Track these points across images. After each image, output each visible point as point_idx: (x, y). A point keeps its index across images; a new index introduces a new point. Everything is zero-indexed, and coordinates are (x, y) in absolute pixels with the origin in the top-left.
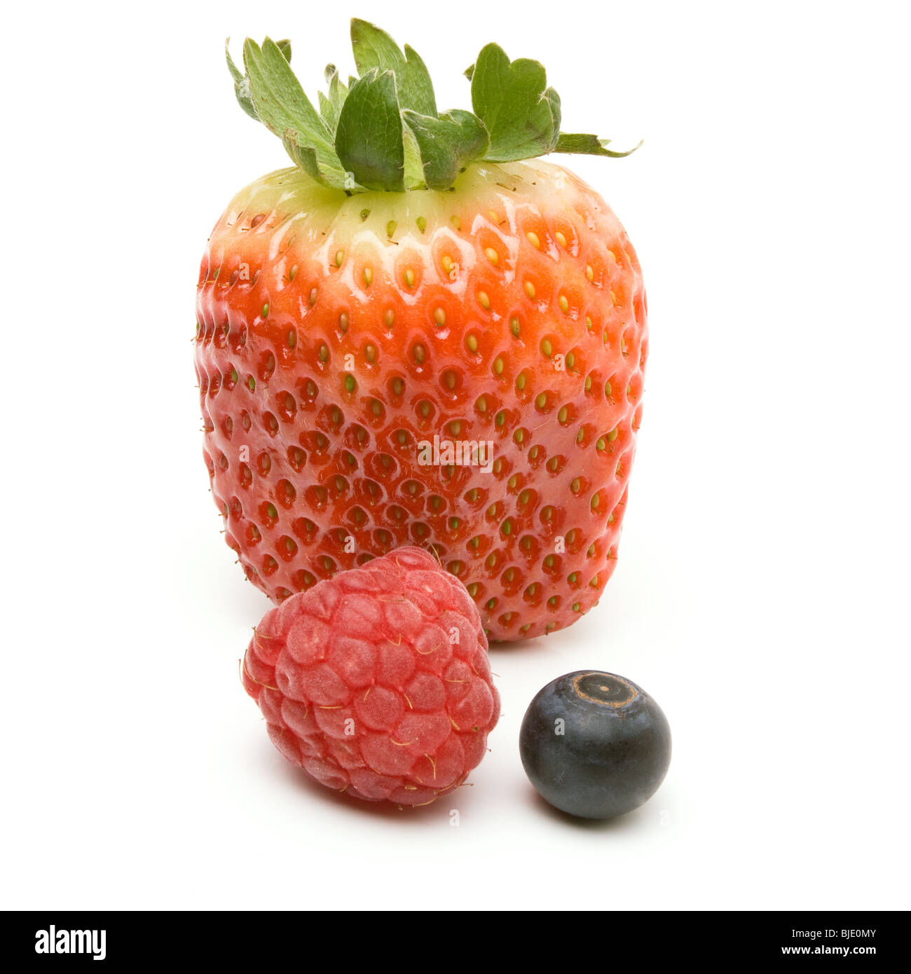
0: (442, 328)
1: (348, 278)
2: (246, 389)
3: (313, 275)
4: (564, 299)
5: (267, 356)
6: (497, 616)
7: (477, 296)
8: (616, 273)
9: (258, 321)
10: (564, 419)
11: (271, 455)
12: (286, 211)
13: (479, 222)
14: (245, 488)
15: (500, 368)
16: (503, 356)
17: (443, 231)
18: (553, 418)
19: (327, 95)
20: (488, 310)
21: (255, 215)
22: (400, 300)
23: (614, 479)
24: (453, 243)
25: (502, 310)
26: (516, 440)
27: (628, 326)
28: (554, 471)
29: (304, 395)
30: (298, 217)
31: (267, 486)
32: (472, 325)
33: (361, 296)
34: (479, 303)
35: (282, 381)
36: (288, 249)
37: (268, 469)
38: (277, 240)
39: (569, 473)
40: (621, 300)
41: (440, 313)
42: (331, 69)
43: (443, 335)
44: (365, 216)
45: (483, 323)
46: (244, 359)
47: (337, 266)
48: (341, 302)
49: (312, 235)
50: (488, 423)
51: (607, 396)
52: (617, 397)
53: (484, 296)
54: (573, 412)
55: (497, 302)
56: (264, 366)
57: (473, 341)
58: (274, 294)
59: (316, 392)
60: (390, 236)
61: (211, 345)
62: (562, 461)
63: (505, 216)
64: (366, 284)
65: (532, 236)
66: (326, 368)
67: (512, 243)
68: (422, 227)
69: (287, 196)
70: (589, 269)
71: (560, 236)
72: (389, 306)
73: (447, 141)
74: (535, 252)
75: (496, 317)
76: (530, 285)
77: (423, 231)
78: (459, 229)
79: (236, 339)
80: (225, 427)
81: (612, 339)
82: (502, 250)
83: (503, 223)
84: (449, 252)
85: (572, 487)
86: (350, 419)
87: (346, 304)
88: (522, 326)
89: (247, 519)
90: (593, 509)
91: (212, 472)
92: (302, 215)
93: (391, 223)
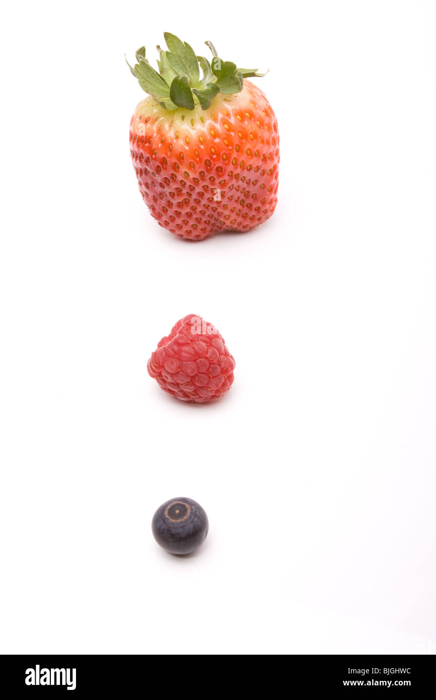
0: (214, 154)
1: (181, 142)
2: (152, 176)
3: (169, 141)
4: (251, 135)
5: (158, 167)
6: (241, 215)
7: (223, 141)
8: (267, 120)
9: (154, 156)
10: (256, 170)
11: (163, 194)
12: (156, 117)
13: (220, 116)
14: (156, 202)
15: (234, 162)
16: (235, 158)
17: (209, 122)
18: (252, 171)
19: (159, 60)
20: (227, 146)
21: (146, 118)
22: (199, 148)
23: (274, 181)
24: (214, 126)
25: (232, 145)
26: (241, 180)
27: (273, 135)
28: (254, 184)
29: (172, 178)
30: (160, 119)
31: (163, 202)
32: (223, 152)
33: (187, 148)
34: (225, 143)
35: (164, 174)
36: (159, 131)
37: (163, 197)
38: (155, 128)
39: (259, 184)
40: (269, 128)
41: (213, 150)
42: (158, 47)
43: (215, 157)
44: (183, 118)
45: (227, 150)
46: (151, 168)
47: (177, 138)
48: (181, 150)
49: (167, 126)
50: (232, 178)
51: (269, 158)
52: (272, 159)
53: (226, 141)
54: (258, 168)
55: (230, 143)
56: (158, 170)
57: (225, 157)
58: (158, 148)
59: (176, 177)
60: (193, 125)
61: (138, 161)
62: (257, 181)
63: (229, 112)
64: (188, 143)
65: (238, 117)
66: (178, 170)
67: (232, 120)
68: (203, 121)
69: (155, 111)
70: (258, 122)
71: (247, 114)
72: (196, 150)
73: (207, 96)
74: (240, 123)
75: (231, 148)
76: (240, 134)
77: (203, 122)
78: (215, 120)
79: (147, 161)
80: (147, 185)
81: (268, 143)
82: (229, 124)
83: (228, 115)
84: (212, 128)
85: (261, 187)
86: (188, 184)
87: (182, 151)
88: (239, 147)
89: (157, 211)
90: (268, 191)
91: (143, 196)
92: (162, 118)
93: (192, 120)
